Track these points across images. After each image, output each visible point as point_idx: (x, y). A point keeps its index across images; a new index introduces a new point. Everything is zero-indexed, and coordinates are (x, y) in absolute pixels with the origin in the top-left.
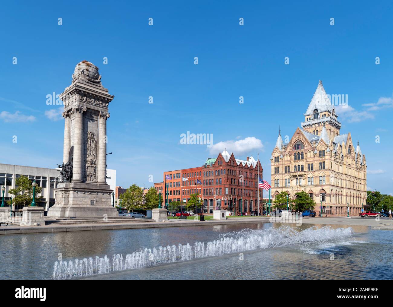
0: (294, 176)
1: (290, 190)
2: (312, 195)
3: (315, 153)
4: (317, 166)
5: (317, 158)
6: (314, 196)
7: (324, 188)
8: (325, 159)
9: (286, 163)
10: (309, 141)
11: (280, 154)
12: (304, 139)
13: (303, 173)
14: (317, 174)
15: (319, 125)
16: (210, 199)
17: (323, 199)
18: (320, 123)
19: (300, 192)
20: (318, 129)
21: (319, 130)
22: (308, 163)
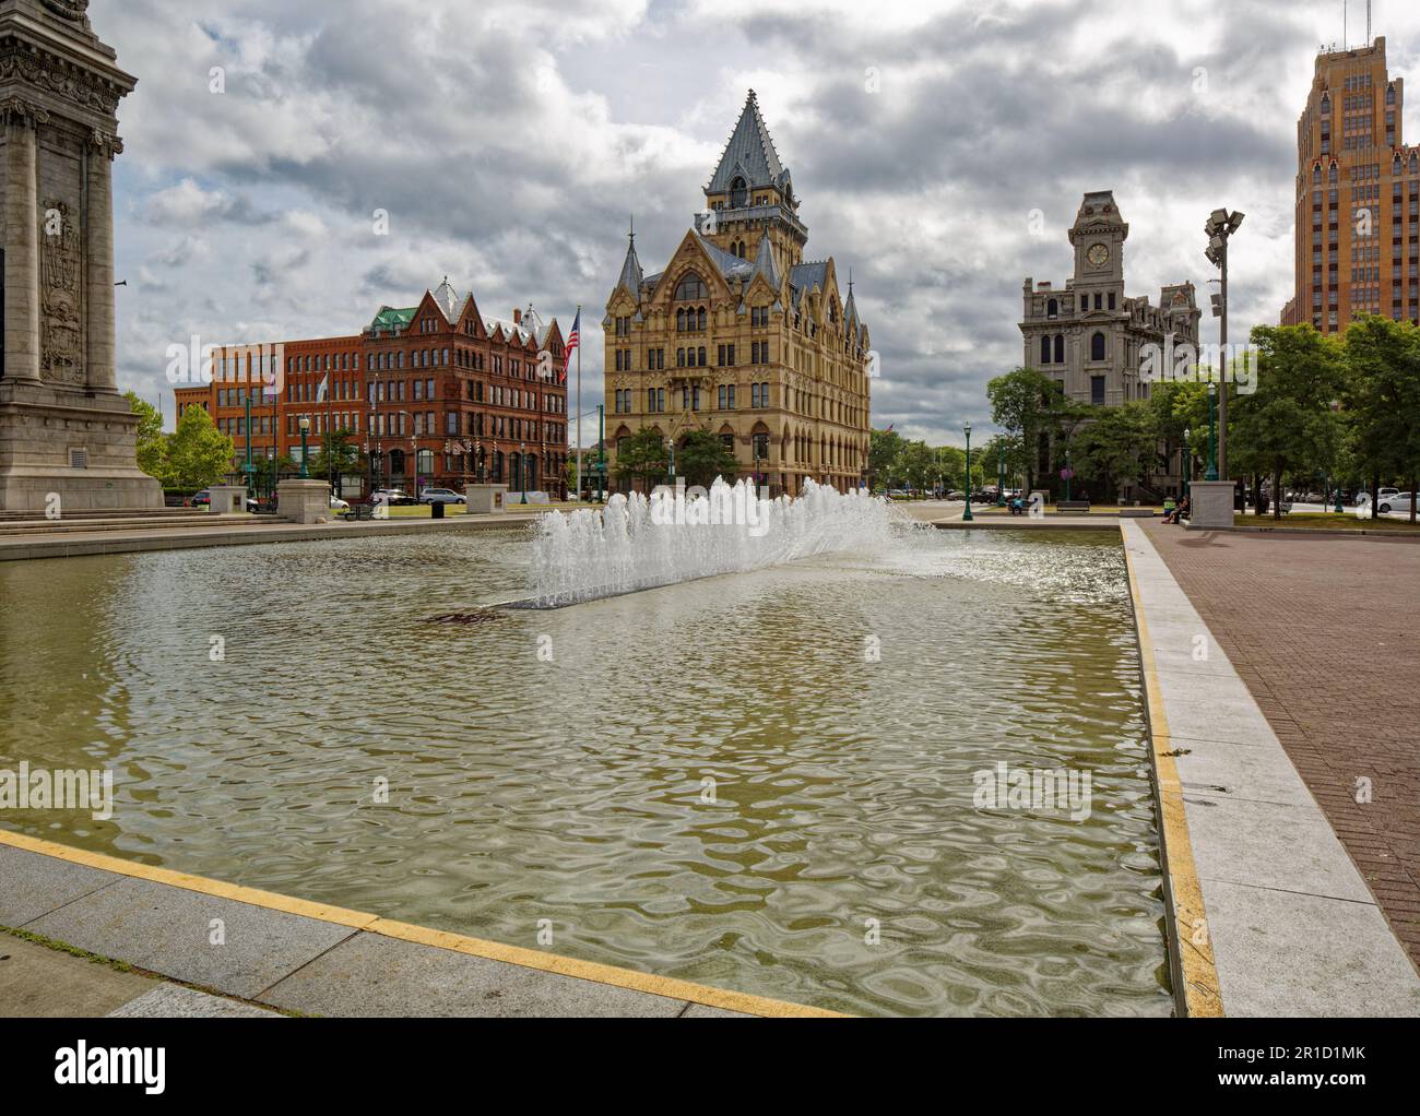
0: (676, 380)
1: (663, 423)
2: (728, 438)
3: (739, 312)
4: (744, 354)
5: (745, 330)
6: (737, 442)
7: (766, 418)
8: (768, 334)
9: (652, 338)
10: (724, 274)
11: (633, 310)
12: (708, 268)
13: (706, 372)
14: (744, 376)
15: (748, 228)
16: (393, 448)
17: (762, 452)
18: (751, 221)
19: (694, 429)
20: (745, 238)
21: (747, 244)
22: (719, 341)
